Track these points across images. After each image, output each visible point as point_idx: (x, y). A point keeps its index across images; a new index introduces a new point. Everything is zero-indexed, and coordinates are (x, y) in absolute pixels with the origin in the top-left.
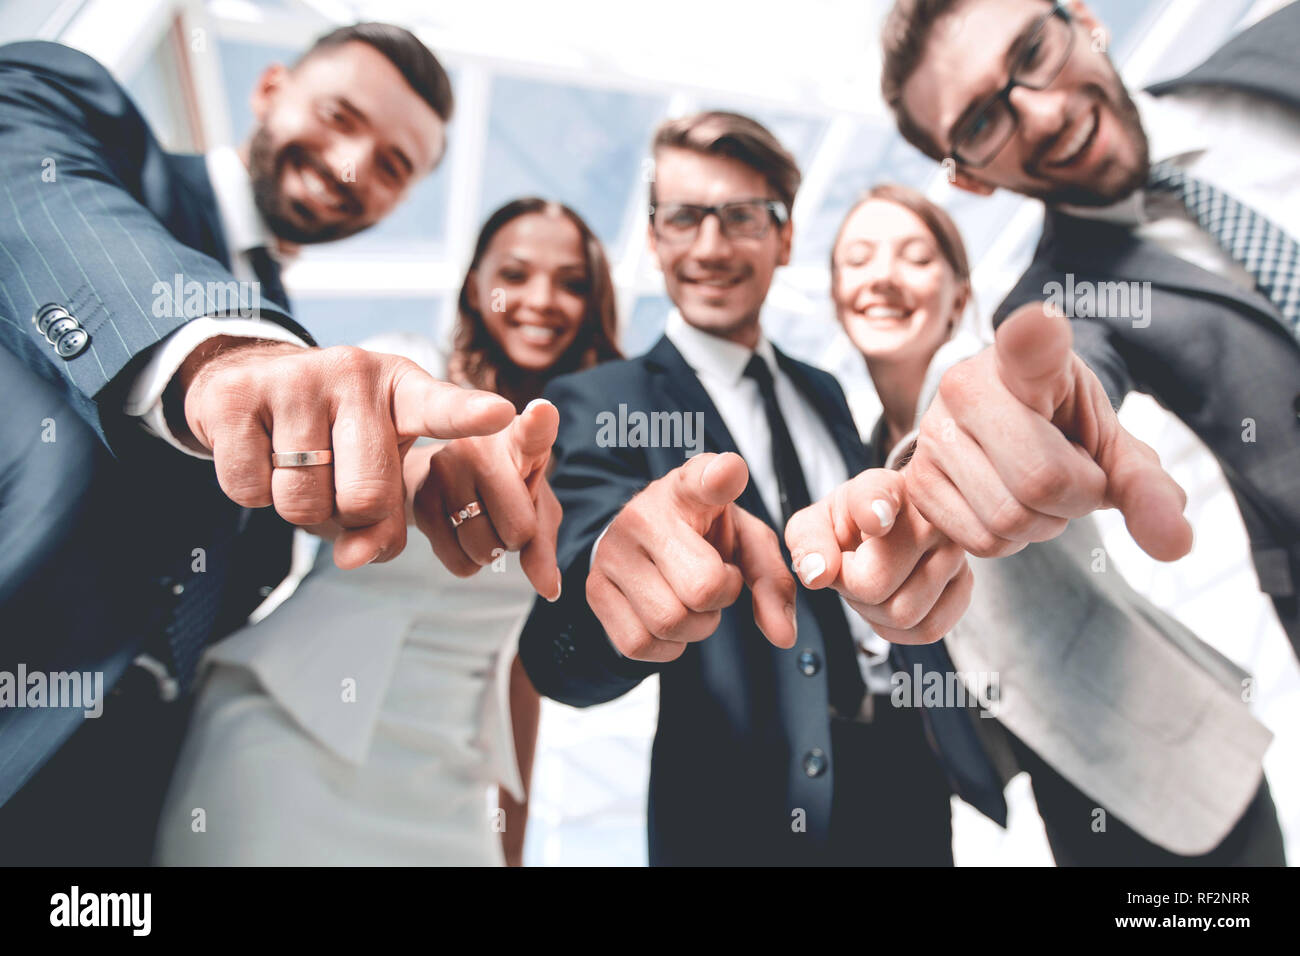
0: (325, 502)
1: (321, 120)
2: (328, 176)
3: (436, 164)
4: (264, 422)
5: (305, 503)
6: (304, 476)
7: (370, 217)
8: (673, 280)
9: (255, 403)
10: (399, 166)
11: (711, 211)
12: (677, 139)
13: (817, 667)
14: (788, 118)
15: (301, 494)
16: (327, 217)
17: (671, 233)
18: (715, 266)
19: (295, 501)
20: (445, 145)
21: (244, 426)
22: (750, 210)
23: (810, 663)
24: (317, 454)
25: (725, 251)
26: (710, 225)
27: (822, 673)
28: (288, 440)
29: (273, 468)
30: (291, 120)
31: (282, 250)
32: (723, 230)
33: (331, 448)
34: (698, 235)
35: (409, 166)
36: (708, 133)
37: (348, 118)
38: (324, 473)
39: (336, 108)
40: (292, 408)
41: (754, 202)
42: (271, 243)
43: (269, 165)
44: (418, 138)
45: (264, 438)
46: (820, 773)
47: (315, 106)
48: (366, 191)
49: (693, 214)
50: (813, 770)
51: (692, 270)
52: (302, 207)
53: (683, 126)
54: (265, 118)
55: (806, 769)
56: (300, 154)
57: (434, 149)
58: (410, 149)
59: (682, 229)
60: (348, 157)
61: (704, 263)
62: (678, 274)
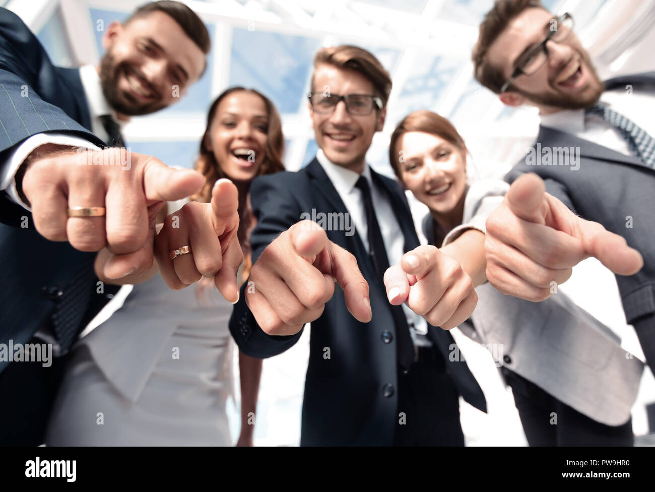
0: (100, 238)
1: (139, 50)
2: (143, 79)
3: (202, 75)
4: (63, 191)
5: (87, 238)
6: (86, 222)
7: (165, 101)
8: (320, 134)
9: (57, 179)
10: (181, 75)
11: (342, 98)
12: (328, 59)
13: (391, 340)
14: (384, 50)
15: (85, 232)
16: (143, 101)
17: (320, 108)
18: (342, 128)
19: (81, 236)
20: (206, 66)
21: (50, 192)
22: (363, 100)
23: (387, 338)
24: (96, 210)
25: (348, 120)
26: (341, 106)
27: (394, 343)
28: (77, 202)
29: (68, 217)
30: (123, 50)
31: (119, 118)
32: (347, 109)
33: (104, 207)
34: (334, 110)
35: (186, 75)
36: (343, 57)
37: (153, 49)
38: (100, 221)
39: (146, 43)
40: (80, 182)
41: (365, 96)
42: (114, 114)
43: (112, 74)
44: (190, 59)
45: (63, 199)
46: (390, 396)
47: (136, 43)
48: (163, 87)
49: (333, 100)
50: (387, 394)
51: (330, 129)
52: (129, 95)
53: (330, 52)
54: (110, 50)
55: (384, 393)
56: (127, 68)
57: (200, 67)
58: (186, 66)
59: (326, 107)
60: (153, 69)
61: (336, 126)
62: (322, 131)
